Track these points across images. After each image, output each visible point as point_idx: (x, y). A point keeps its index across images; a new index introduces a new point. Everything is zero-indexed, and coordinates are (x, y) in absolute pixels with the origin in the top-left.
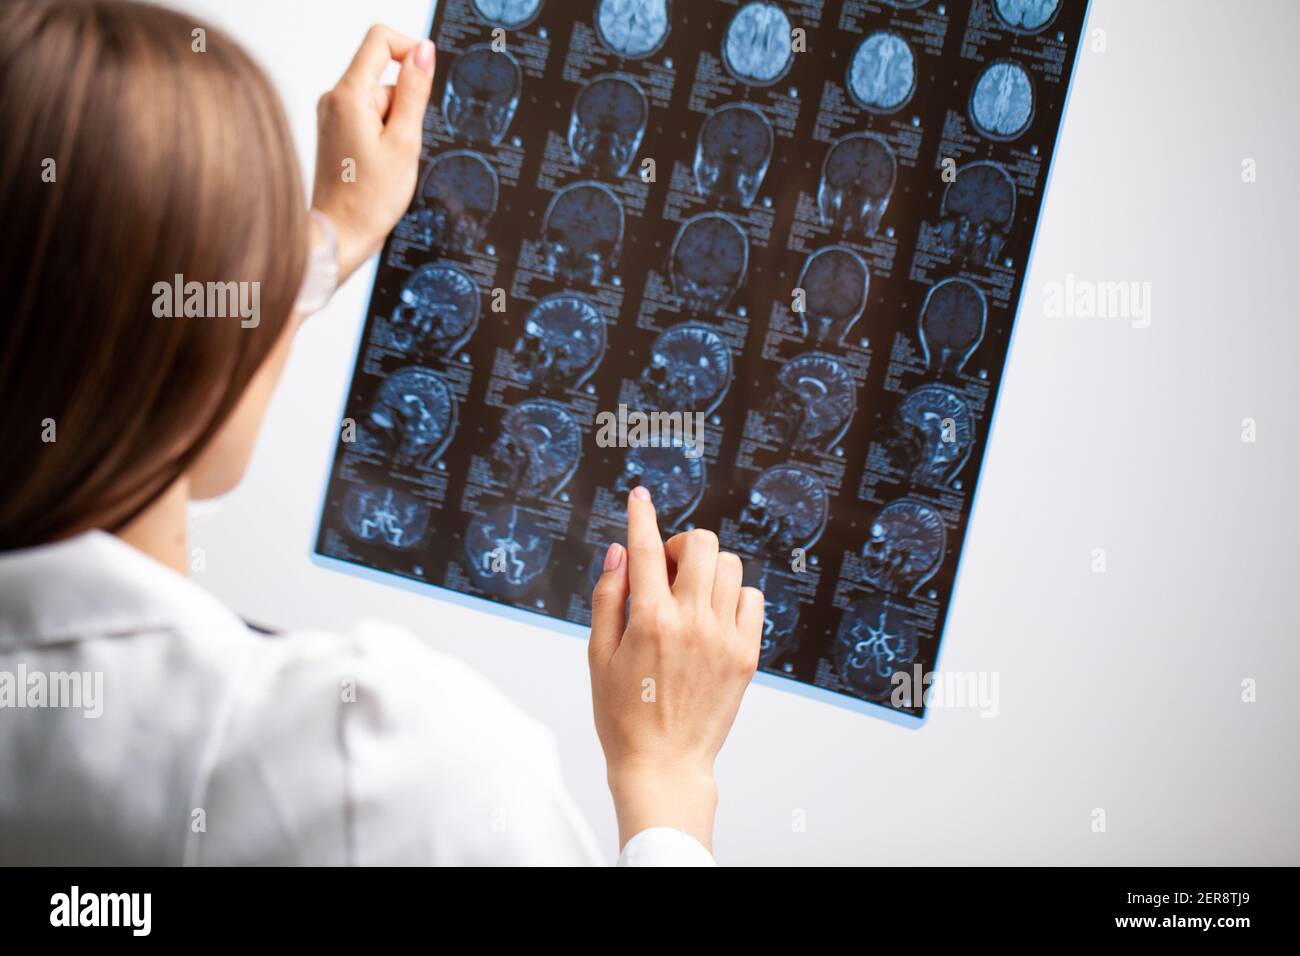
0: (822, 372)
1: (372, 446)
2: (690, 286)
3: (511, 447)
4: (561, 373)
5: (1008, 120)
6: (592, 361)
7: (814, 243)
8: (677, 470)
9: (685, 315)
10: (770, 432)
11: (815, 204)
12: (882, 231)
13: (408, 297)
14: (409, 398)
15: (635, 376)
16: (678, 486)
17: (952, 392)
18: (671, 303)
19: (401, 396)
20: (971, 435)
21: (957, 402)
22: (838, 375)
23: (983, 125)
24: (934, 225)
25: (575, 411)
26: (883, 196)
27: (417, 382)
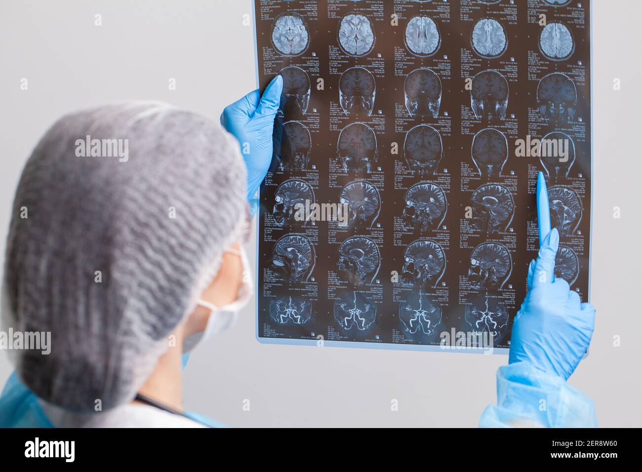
0: (494, 192)
1: (276, 277)
2: (416, 163)
3: (345, 262)
4: (362, 220)
5: (562, 50)
6: (376, 211)
7: (474, 129)
8: (430, 256)
9: (417, 179)
10: (473, 228)
11: (471, 110)
12: (508, 116)
13: (278, 199)
14: (289, 249)
15: (400, 214)
16: (433, 264)
17: (565, 187)
18: (409, 174)
19: (286, 249)
20: (581, 206)
21: (569, 192)
22: (502, 192)
23: (549, 55)
24: (535, 109)
25: (373, 238)
26: (505, 100)
27: (292, 240)
